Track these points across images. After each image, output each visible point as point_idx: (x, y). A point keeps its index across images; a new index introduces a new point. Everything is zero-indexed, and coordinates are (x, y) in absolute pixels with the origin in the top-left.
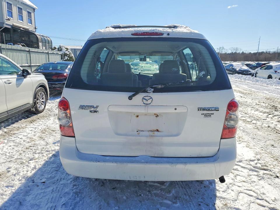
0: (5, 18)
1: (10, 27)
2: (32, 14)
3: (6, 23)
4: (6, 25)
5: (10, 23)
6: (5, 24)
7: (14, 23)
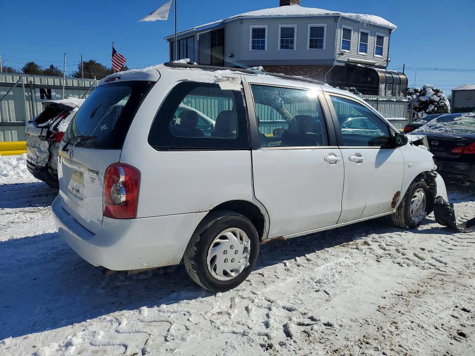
0: (338, 52)
1: (343, 64)
2: (386, 39)
3: (338, 59)
4: (336, 63)
5: (344, 58)
6: (336, 61)
7: (350, 58)
